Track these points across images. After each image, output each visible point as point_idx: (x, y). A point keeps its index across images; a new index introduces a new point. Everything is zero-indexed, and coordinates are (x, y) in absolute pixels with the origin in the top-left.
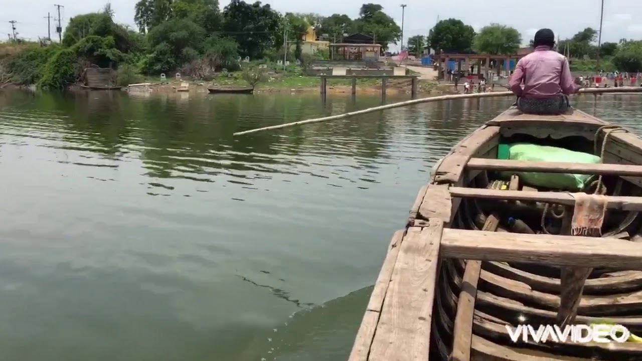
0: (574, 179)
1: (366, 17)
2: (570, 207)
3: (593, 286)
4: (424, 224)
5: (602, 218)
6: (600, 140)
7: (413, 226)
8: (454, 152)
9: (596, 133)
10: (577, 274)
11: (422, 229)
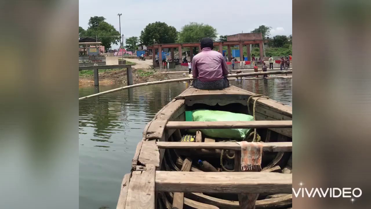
0: (238, 132)
1: (93, 26)
2: (238, 152)
3: (261, 205)
4: (142, 168)
5: (261, 157)
6: (251, 105)
7: (135, 171)
8: (156, 118)
9: (248, 101)
10: (250, 198)
11: (142, 173)
